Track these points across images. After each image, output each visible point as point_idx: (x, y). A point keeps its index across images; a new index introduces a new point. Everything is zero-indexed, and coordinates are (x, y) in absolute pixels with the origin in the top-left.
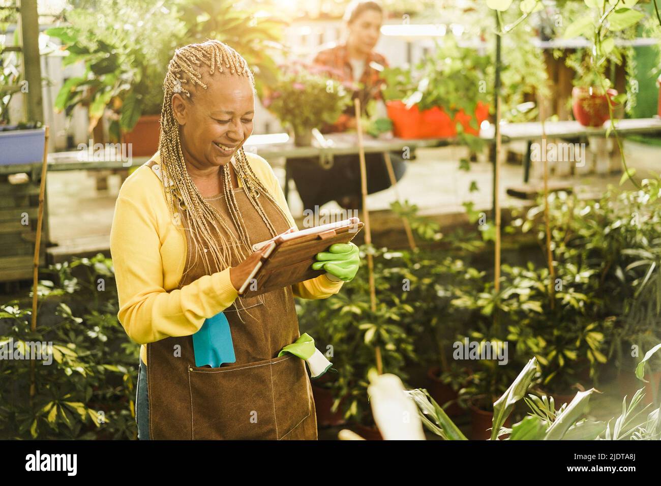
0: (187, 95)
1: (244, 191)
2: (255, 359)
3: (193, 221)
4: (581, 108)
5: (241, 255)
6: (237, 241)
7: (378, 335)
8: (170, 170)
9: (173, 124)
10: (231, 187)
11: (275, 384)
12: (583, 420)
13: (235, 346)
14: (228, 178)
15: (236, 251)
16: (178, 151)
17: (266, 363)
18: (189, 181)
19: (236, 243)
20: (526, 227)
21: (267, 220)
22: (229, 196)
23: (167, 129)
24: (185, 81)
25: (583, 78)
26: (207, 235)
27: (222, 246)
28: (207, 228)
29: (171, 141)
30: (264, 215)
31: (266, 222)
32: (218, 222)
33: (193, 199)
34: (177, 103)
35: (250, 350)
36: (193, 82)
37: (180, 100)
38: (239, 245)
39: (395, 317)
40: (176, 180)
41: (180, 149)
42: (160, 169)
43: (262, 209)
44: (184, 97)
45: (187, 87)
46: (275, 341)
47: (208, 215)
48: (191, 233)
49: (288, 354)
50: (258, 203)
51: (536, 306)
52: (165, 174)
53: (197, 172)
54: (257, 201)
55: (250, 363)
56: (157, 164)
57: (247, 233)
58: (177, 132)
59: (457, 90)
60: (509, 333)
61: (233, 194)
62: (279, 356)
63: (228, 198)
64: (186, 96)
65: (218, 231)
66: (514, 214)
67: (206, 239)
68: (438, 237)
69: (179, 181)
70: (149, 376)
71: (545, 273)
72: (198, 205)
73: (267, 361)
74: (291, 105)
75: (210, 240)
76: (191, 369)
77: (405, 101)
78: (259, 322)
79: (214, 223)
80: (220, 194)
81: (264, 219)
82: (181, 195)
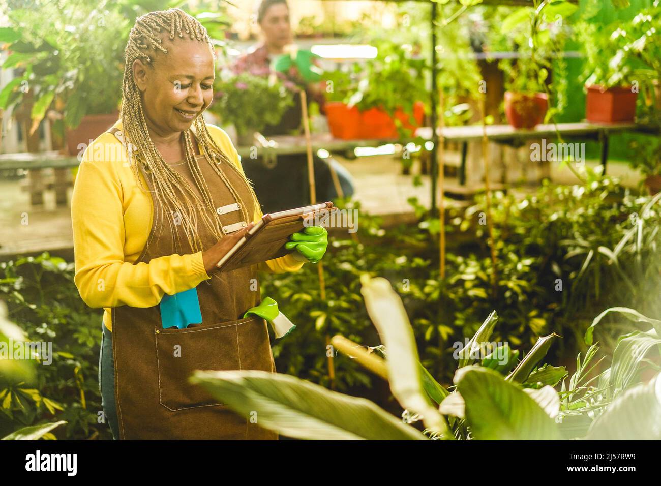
0: (148, 60)
1: (206, 158)
2: (221, 320)
3: (158, 184)
4: (513, 111)
5: (206, 217)
6: (202, 204)
7: (328, 322)
8: (133, 136)
9: (135, 91)
10: (194, 154)
11: (241, 345)
12: (545, 365)
13: (202, 307)
14: (190, 146)
15: (202, 213)
16: (140, 117)
17: (232, 324)
18: (152, 146)
19: (201, 206)
20: (465, 226)
21: (230, 185)
22: (192, 163)
23: (129, 96)
24: (145, 46)
25: (515, 81)
26: (173, 197)
27: (188, 208)
28: (173, 190)
29: (133, 107)
30: (226, 180)
31: (229, 187)
32: (182, 185)
33: (157, 163)
34: (138, 69)
35: (216, 311)
36: (153, 47)
37: (140, 66)
38: (204, 208)
39: (344, 305)
40: (139, 144)
41: (142, 115)
42: (123, 135)
43: (224, 175)
44: (145, 62)
45: (147, 52)
46: (240, 303)
47: (172, 179)
48: (157, 195)
49: (253, 316)
50: (220, 169)
51: (480, 293)
52: (128, 139)
53: (159, 139)
54: (219, 168)
55: (217, 324)
56: (119, 130)
57: (211, 197)
58: (139, 98)
59: (395, 91)
60: (455, 318)
61: (196, 160)
62: (244, 317)
63: (191, 164)
64: (146, 60)
65: (183, 193)
66: (453, 213)
67: (172, 201)
68: (381, 233)
69: (143, 146)
70: (114, 342)
71: (487, 262)
72: (162, 168)
73: (233, 322)
74: (234, 105)
75: (175, 201)
76: (158, 332)
77: (345, 101)
78: (226, 282)
79: (178, 186)
80: (183, 160)
81: (227, 184)
82: (145, 159)
